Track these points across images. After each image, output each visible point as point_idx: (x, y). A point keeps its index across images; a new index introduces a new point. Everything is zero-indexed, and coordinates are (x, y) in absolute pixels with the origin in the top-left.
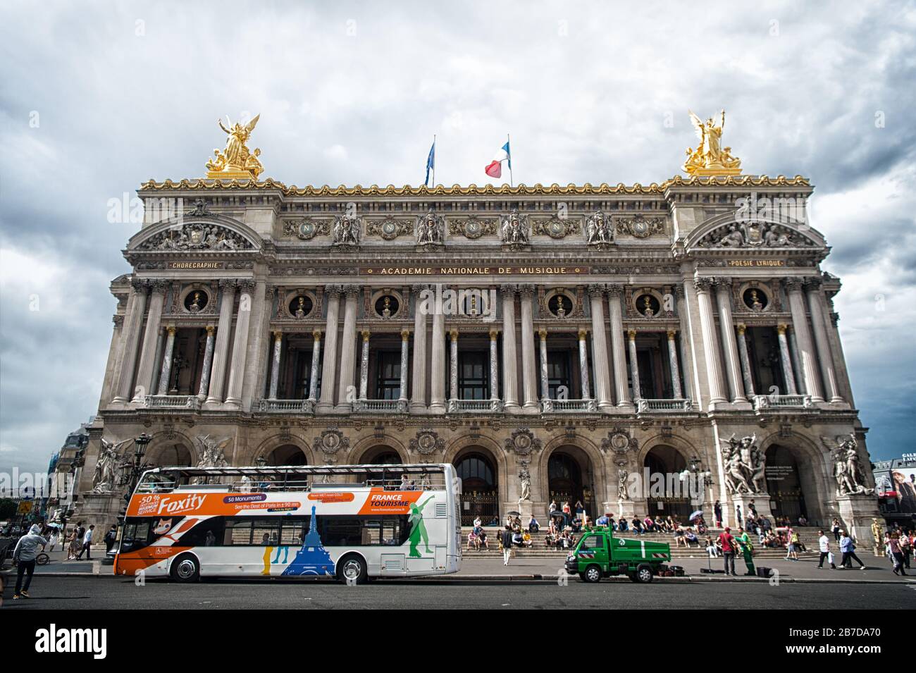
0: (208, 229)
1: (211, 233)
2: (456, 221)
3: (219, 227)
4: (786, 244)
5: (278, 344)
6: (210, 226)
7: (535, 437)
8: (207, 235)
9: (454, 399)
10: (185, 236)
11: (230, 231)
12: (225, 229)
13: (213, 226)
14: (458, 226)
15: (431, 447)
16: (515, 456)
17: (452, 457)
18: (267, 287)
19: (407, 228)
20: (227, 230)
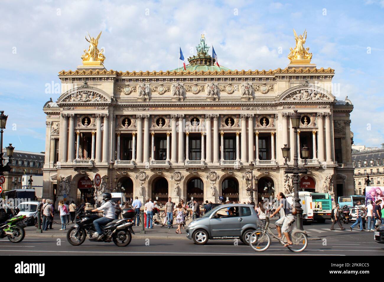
0: (89, 93)
1: (90, 95)
2: (188, 86)
3: (93, 92)
4: (318, 99)
5: (119, 138)
6: (90, 92)
8: (89, 95)
9: (187, 159)
10: (80, 96)
11: (98, 94)
12: (96, 93)
13: (91, 92)
14: (189, 88)
15: (179, 177)
16: (210, 181)
17: (187, 181)
18: (113, 116)
19: (168, 89)
20: (97, 94)
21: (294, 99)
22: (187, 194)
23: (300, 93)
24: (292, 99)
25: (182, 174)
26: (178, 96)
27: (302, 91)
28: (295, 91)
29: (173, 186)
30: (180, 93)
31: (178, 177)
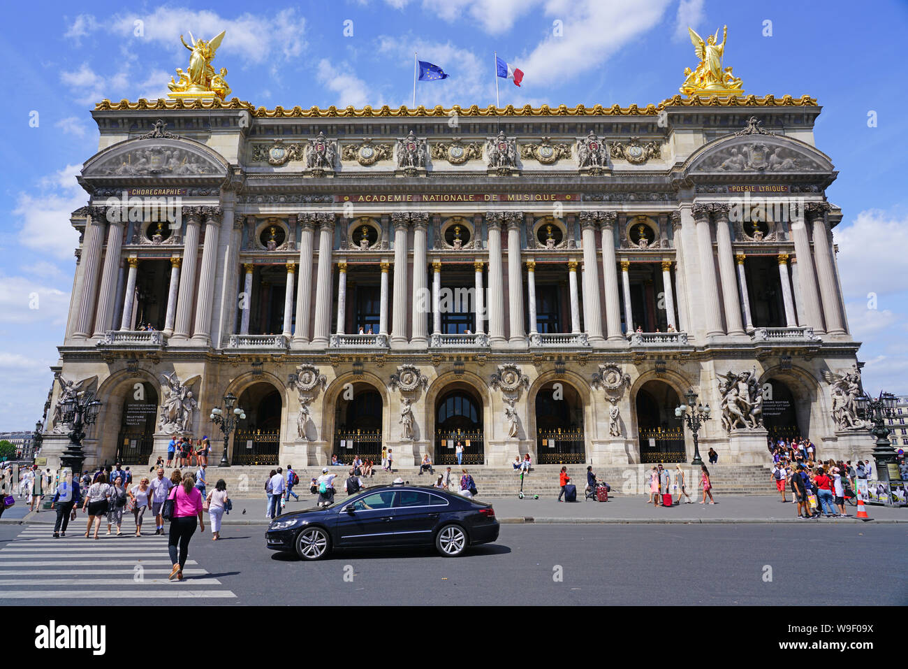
0: (168, 152)
1: (172, 157)
2: (439, 145)
3: (181, 150)
4: (791, 168)
5: (249, 277)
6: (172, 149)
7: (522, 373)
8: (168, 158)
9: (437, 333)
10: (144, 160)
11: (193, 154)
12: (187, 152)
13: (175, 149)
14: (441, 150)
15: (413, 383)
16: (502, 393)
17: (435, 394)
18: (236, 216)
19: (386, 152)
20: (190, 154)
21: (727, 168)
22: (436, 431)
23: (739, 151)
24: (719, 168)
25: (422, 373)
26: (413, 166)
27: (745, 149)
28: (728, 148)
29: (397, 410)
30: (418, 158)
31: (410, 383)
